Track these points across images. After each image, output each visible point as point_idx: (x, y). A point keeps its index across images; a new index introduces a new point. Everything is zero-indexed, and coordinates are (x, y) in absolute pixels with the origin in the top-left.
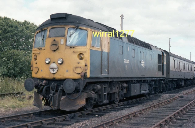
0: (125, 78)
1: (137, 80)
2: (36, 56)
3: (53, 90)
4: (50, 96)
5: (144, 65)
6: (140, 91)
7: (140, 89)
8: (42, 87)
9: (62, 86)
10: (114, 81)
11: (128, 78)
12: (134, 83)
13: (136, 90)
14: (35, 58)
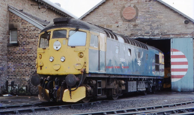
0: (121, 75)
1: (133, 78)
2: (41, 55)
3: (57, 85)
4: (54, 90)
5: (140, 64)
6: (137, 89)
7: (137, 86)
8: (47, 82)
9: (64, 81)
10: (111, 77)
11: (124, 75)
12: (131, 81)
13: (133, 87)
14: (40, 57)
